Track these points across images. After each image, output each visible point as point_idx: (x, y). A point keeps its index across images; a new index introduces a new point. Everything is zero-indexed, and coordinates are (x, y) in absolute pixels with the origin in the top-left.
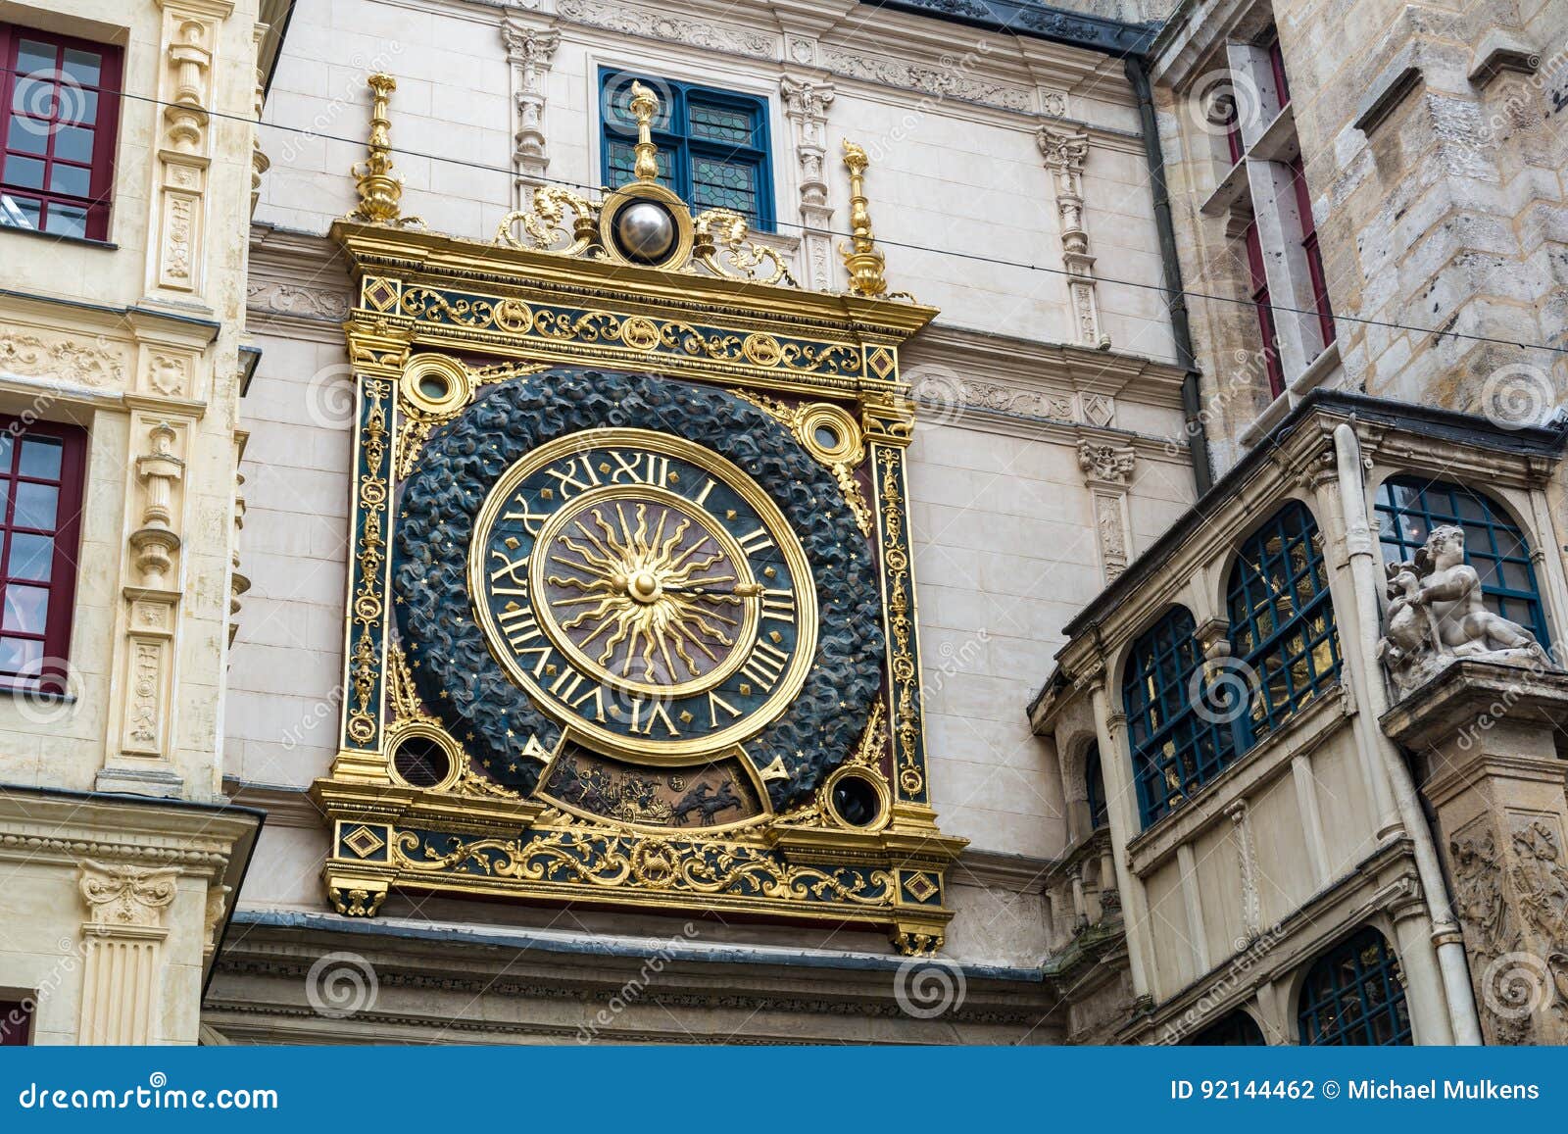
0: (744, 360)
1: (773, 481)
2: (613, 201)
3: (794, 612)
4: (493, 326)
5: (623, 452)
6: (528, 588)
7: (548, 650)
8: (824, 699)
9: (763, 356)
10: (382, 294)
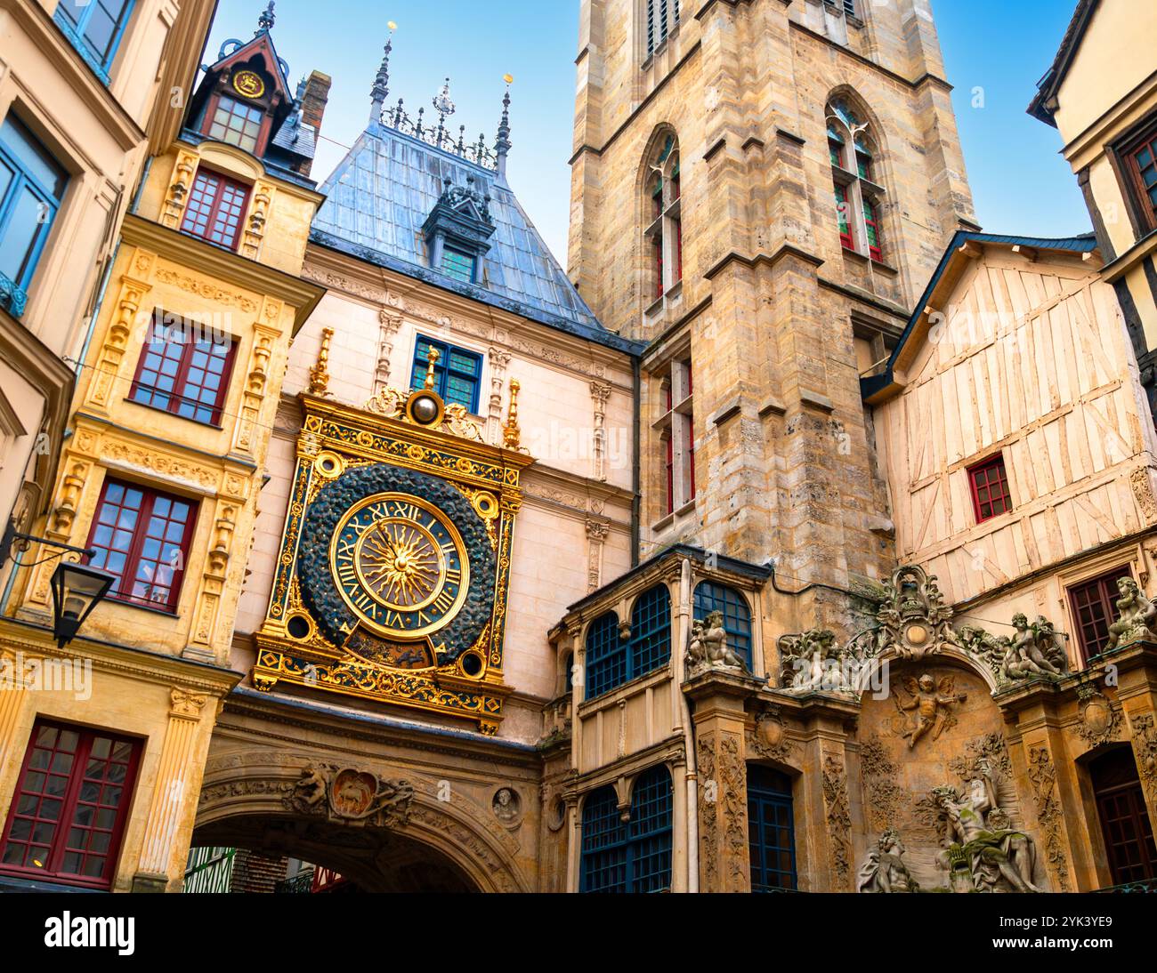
0: (456, 469)
1: (460, 523)
2: (412, 395)
3: (459, 580)
4: (356, 443)
5: (400, 503)
6: (353, 557)
7: (357, 585)
8: (465, 620)
9: (464, 468)
10: (314, 424)
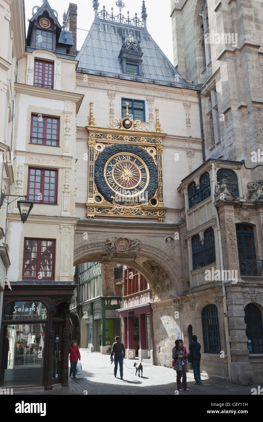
0: (140, 141)
1: (144, 159)
2: (123, 120)
3: (146, 177)
4: (107, 139)
5: (124, 155)
6: (112, 175)
7: (114, 183)
8: (150, 189)
9: (143, 141)
10: (92, 135)
